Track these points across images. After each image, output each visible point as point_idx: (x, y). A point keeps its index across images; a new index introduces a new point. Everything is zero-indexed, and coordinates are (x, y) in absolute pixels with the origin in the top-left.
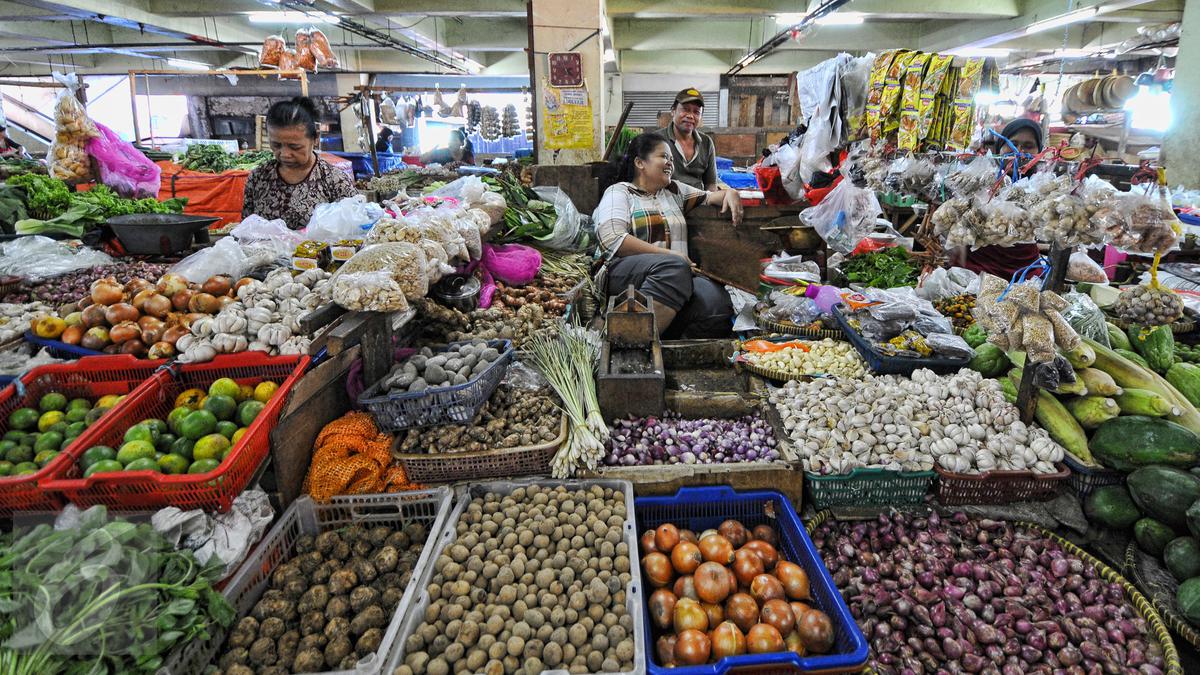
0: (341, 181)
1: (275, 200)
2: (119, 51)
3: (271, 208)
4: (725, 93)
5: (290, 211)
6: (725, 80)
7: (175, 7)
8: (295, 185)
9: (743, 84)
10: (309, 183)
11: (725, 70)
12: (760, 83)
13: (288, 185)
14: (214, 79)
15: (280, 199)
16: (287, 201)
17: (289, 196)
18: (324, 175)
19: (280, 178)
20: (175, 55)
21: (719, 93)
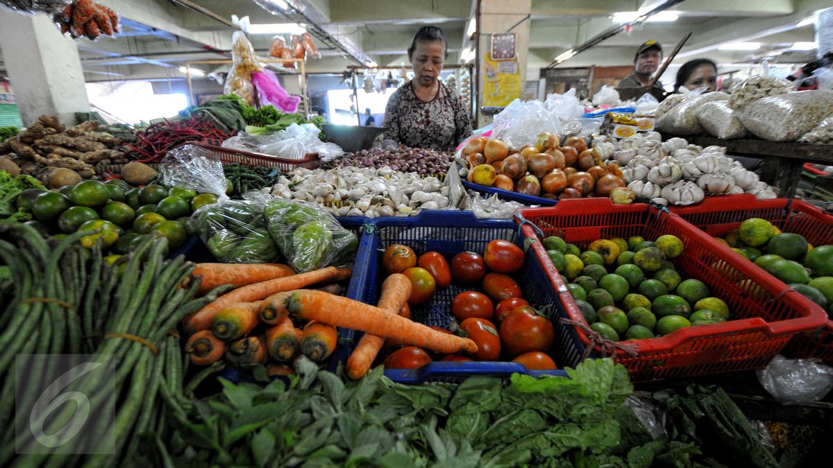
0: (460, 98)
1: (418, 116)
2: (152, 61)
3: (417, 123)
4: (543, 82)
5: (432, 124)
6: (544, 72)
7: (199, 24)
8: (430, 102)
9: (556, 75)
10: (439, 99)
11: (545, 65)
12: (568, 74)
13: (425, 103)
14: (207, 81)
15: (421, 115)
16: (427, 117)
17: (427, 112)
18: (448, 93)
19: (417, 98)
20: (184, 64)
21: (538, 82)
